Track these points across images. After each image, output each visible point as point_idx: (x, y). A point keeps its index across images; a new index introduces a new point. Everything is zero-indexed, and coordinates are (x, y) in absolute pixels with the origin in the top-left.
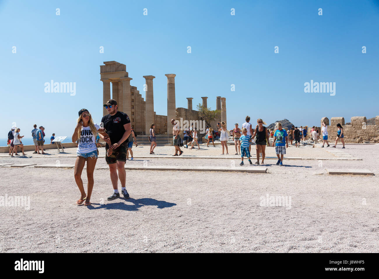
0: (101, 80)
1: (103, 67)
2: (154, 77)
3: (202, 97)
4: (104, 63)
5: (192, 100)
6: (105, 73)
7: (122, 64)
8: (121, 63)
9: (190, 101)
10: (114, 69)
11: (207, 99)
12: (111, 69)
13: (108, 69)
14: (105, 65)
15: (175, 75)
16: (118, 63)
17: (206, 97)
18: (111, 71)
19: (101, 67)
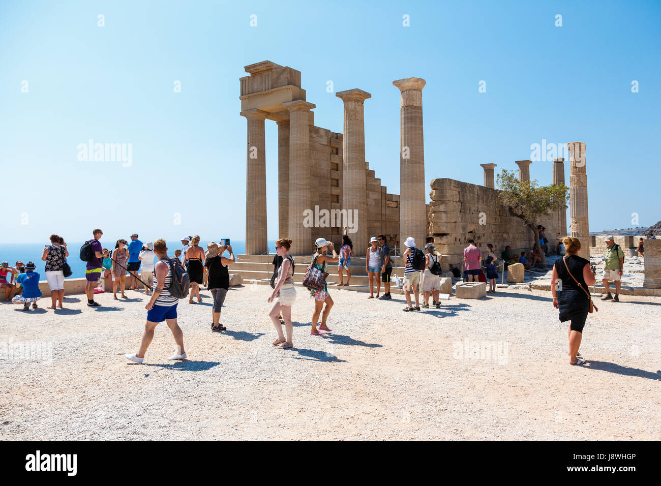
0: (241, 114)
1: (247, 81)
2: (368, 96)
3: (516, 162)
4: (247, 69)
5: (493, 170)
6: (250, 95)
7: (287, 68)
8: (284, 66)
9: (489, 170)
10: (270, 83)
11: (531, 165)
12: (264, 84)
13: (256, 85)
14: (249, 74)
15: (423, 82)
16: (280, 67)
17: (528, 161)
18: (263, 90)
19: (243, 81)
